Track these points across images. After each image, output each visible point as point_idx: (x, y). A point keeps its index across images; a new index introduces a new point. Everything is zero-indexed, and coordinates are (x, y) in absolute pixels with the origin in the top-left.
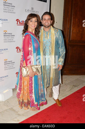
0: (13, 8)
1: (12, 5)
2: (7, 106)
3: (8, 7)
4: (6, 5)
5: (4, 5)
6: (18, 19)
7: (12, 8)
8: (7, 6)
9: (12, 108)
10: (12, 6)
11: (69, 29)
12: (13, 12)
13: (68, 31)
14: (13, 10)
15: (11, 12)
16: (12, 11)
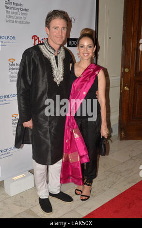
0: (25, 14)
1: (23, 8)
2: (21, 206)
3: (15, 11)
4: (11, 8)
5: (7, 7)
6: (34, 36)
7: (22, 14)
8: (13, 10)
9: (31, 210)
10: (23, 10)
11: (135, 49)
12: (25, 21)
13: (133, 53)
14: (25, 16)
15: (20, 22)
16: (22, 20)
